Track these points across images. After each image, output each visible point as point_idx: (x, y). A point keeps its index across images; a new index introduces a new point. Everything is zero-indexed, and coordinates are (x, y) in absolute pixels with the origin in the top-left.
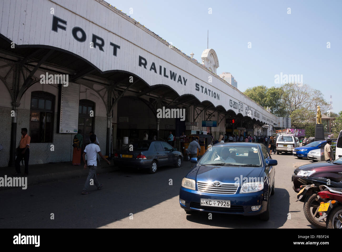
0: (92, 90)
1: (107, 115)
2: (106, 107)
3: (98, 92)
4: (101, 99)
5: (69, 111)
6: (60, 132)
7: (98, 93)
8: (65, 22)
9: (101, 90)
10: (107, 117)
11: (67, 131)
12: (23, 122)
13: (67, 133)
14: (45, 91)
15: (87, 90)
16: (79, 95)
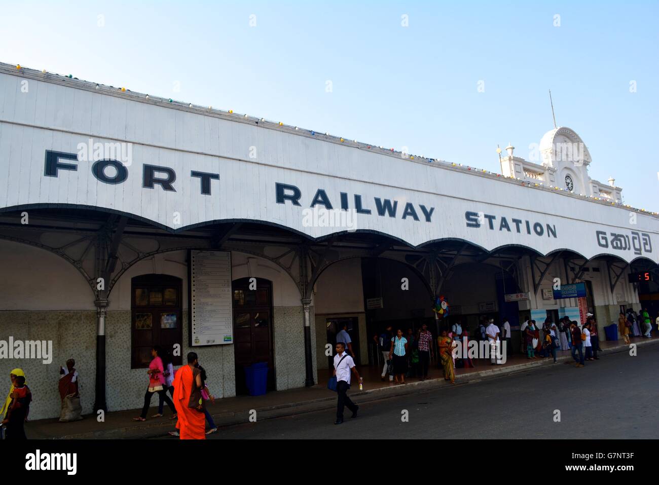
0: (262, 258)
1: (302, 300)
2: (298, 286)
3: (275, 260)
4: (283, 272)
5: (211, 304)
6: (194, 344)
7: (275, 262)
8: (74, 157)
9: (282, 256)
10: (301, 305)
11: (208, 342)
12: (117, 332)
13: (209, 344)
14: (160, 273)
15: (250, 260)
16: (230, 271)
